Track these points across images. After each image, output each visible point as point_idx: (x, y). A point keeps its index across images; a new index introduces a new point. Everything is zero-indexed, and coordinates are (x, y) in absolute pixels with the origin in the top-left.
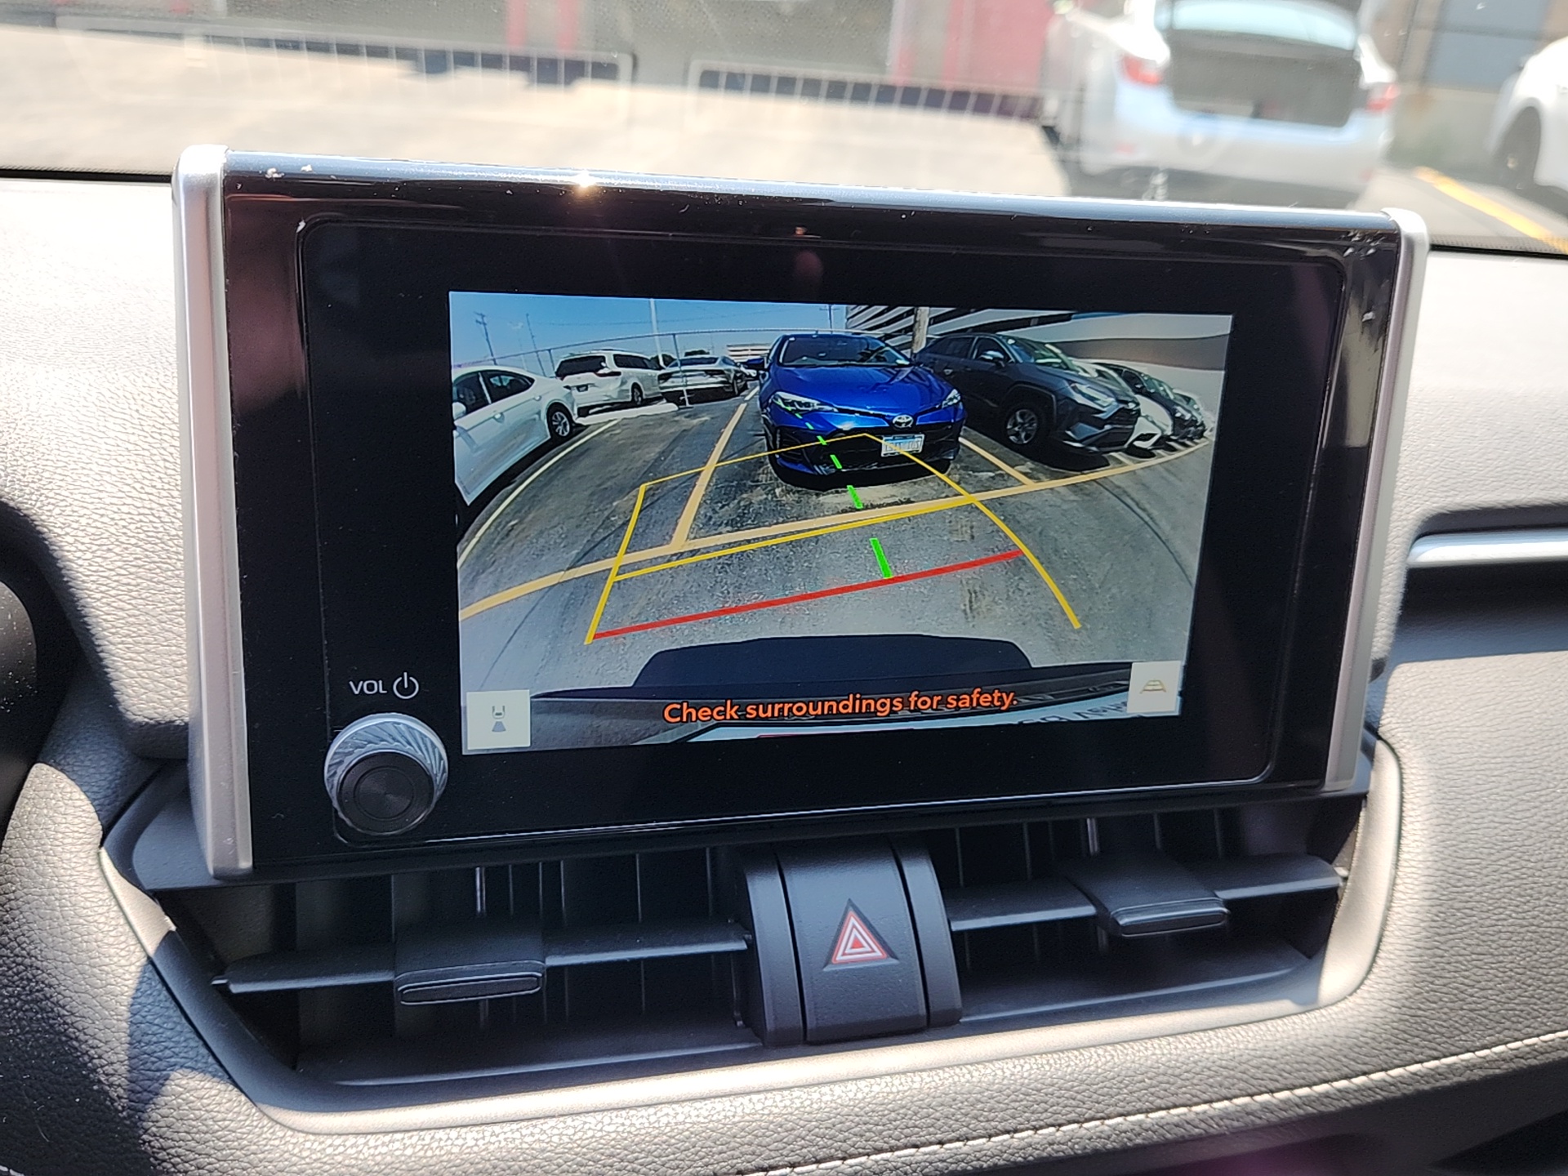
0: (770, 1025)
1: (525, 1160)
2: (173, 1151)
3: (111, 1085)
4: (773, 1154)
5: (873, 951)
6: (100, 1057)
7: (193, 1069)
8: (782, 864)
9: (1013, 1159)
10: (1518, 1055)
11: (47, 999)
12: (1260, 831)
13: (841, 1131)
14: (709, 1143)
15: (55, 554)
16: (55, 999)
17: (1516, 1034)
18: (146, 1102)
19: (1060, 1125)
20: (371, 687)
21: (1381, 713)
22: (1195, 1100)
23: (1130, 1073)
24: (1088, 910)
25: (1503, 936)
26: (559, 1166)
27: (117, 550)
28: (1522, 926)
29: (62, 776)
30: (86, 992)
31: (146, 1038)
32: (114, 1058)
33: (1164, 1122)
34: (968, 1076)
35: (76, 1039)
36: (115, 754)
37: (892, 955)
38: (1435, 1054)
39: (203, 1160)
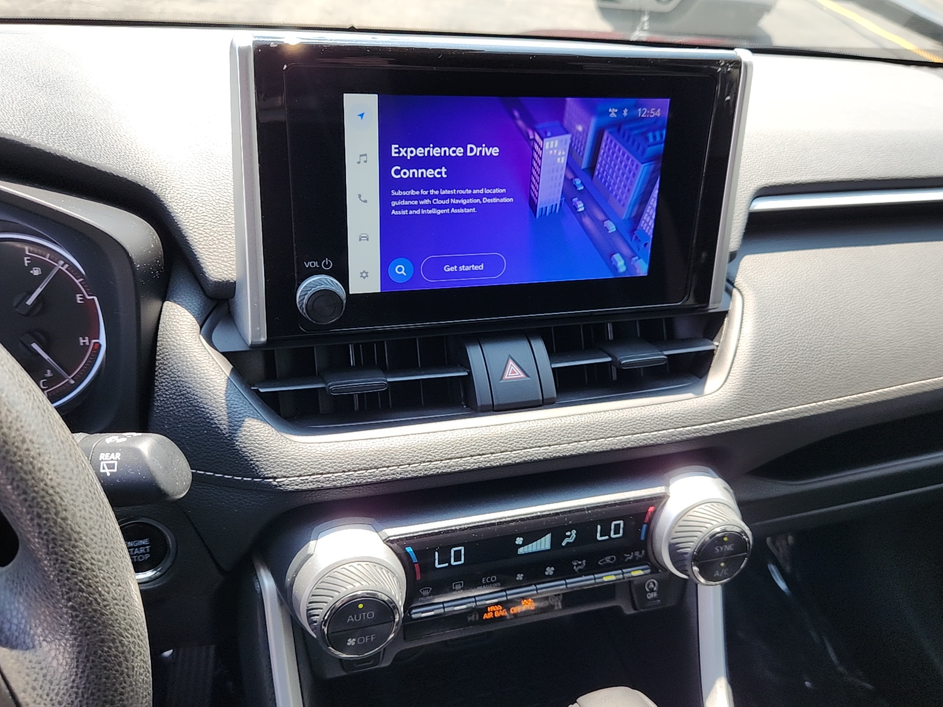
0: (479, 404)
1: (387, 451)
2: (248, 448)
3: (221, 424)
4: (484, 449)
5: (520, 375)
6: (215, 414)
7: (253, 418)
8: (480, 341)
9: (578, 452)
10: (787, 414)
11: (188, 393)
12: (683, 328)
13: (510, 441)
14: (458, 445)
15: (170, 210)
16: (192, 393)
17: (786, 406)
18: (236, 430)
19: (597, 439)
20: (313, 264)
21: (736, 277)
22: (652, 430)
23: (625, 419)
24: (609, 359)
25: (782, 367)
26: (401, 453)
27: (195, 209)
28: (791, 363)
29: (178, 306)
30: (206, 389)
31: (233, 406)
32: (221, 414)
33: (638, 438)
34: (560, 421)
35: (204, 408)
36: (198, 297)
37: (528, 376)
38: (751, 413)
39: (262, 451)
